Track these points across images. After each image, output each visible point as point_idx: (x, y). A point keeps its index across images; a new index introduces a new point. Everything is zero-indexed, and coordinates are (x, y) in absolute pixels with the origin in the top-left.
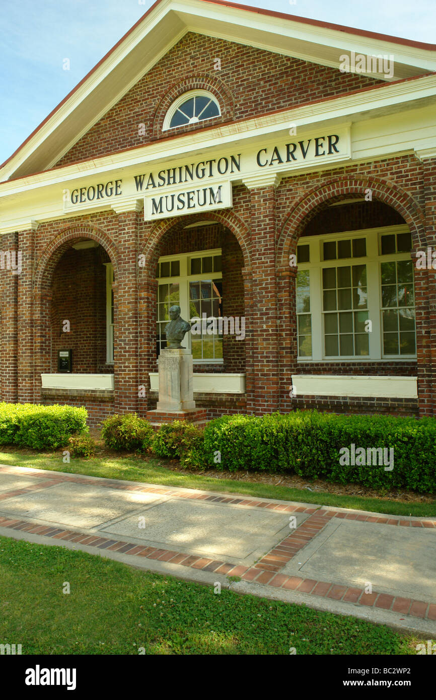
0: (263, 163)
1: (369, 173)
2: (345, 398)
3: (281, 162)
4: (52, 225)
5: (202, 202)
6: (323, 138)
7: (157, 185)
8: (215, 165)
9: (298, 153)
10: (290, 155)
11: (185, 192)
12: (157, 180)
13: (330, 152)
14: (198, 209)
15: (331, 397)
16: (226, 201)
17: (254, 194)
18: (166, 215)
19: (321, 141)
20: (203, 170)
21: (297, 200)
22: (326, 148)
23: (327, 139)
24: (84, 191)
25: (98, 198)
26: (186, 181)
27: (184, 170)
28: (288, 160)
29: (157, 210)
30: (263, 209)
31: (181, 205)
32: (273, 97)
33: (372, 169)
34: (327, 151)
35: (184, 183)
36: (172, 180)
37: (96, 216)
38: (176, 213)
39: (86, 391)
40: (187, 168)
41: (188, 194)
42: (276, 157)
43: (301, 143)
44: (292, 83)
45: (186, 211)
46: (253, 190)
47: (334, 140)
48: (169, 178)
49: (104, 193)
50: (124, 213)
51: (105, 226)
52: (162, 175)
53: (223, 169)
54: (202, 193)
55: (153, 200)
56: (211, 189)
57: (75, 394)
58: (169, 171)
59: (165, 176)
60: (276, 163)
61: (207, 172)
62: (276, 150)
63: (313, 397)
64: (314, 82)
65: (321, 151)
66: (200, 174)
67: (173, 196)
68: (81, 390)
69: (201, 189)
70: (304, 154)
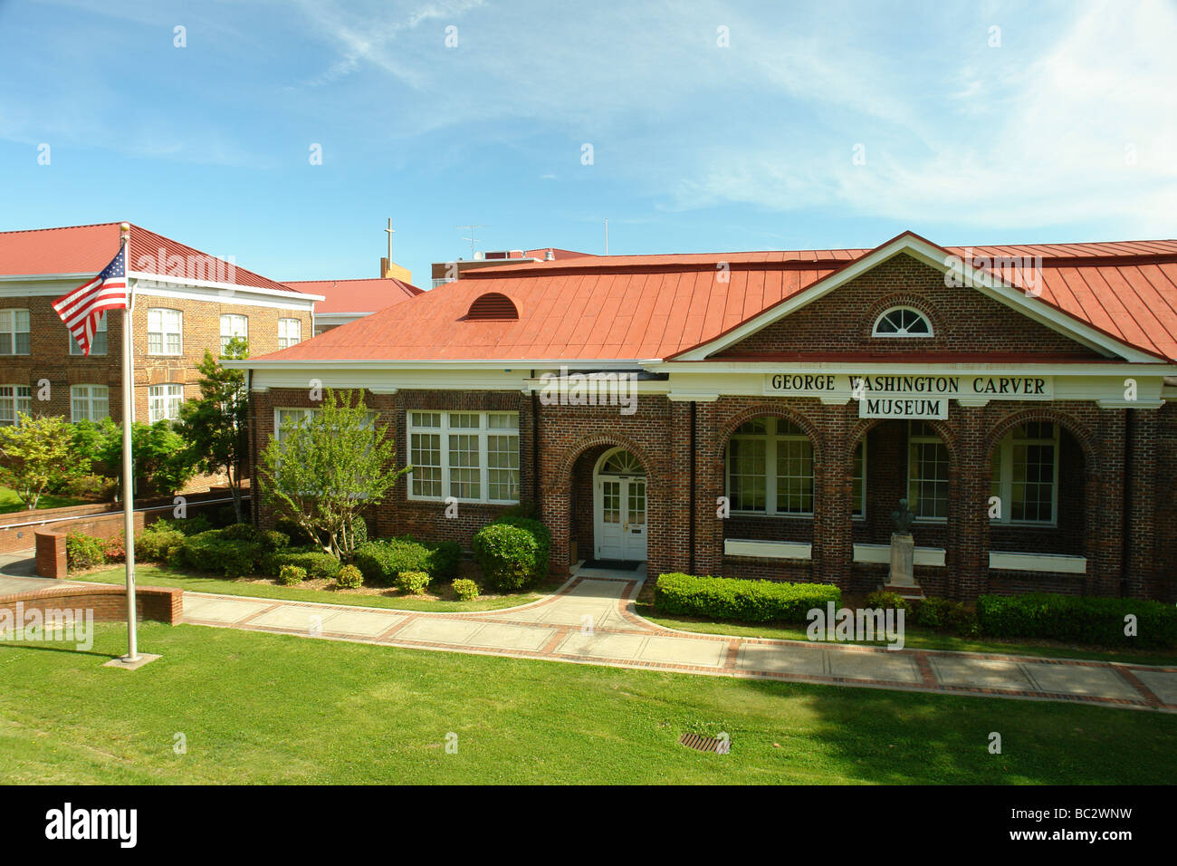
0: (979, 389)
1: (1060, 409)
2: (1031, 571)
3: (994, 391)
4: (737, 399)
5: (920, 411)
6: (1032, 380)
7: (873, 388)
8: (934, 384)
9: (1010, 387)
10: (1003, 388)
11: (904, 400)
12: (874, 385)
13: (1037, 392)
14: (915, 416)
15: (1021, 571)
16: (943, 414)
17: (967, 411)
18: (881, 416)
19: (1029, 382)
20: (922, 385)
21: (1002, 420)
22: (1033, 388)
23: (1034, 381)
24: (788, 378)
25: (806, 388)
26: (904, 390)
27: (902, 381)
28: (1001, 392)
29: (873, 410)
30: (973, 425)
31: (898, 411)
32: (984, 332)
33: (1063, 407)
34: (1034, 391)
35: (902, 392)
36: (890, 387)
37: (794, 401)
38: (892, 416)
39: (779, 559)
40: (906, 380)
41: (907, 402)
42: (990, 387)
43: (1013, 380)
44: (1001, 324)
45: (902, 416)
46: (965, 407)
47: (1040, 384)
48: (887, 385)
49: (813, 384)
50: (832, 405)
51: (806, 412)
52: (879, 380)
53: (941, 387)
54: (920, 404)
55: (869, 401)
56: (929, 402)
57: (767, 561)
58: (887, 378)
59: (884, 382)
60: (990, 391)
61: (926, 387)
62: (991, 381)
63: (1006, 570)
64: (1019, 328)
65: (1029, 389)
66: (919, 388)
67: (890, 401)
68: (774, 558)
69: (920, 400)
70: (1015, 390)
